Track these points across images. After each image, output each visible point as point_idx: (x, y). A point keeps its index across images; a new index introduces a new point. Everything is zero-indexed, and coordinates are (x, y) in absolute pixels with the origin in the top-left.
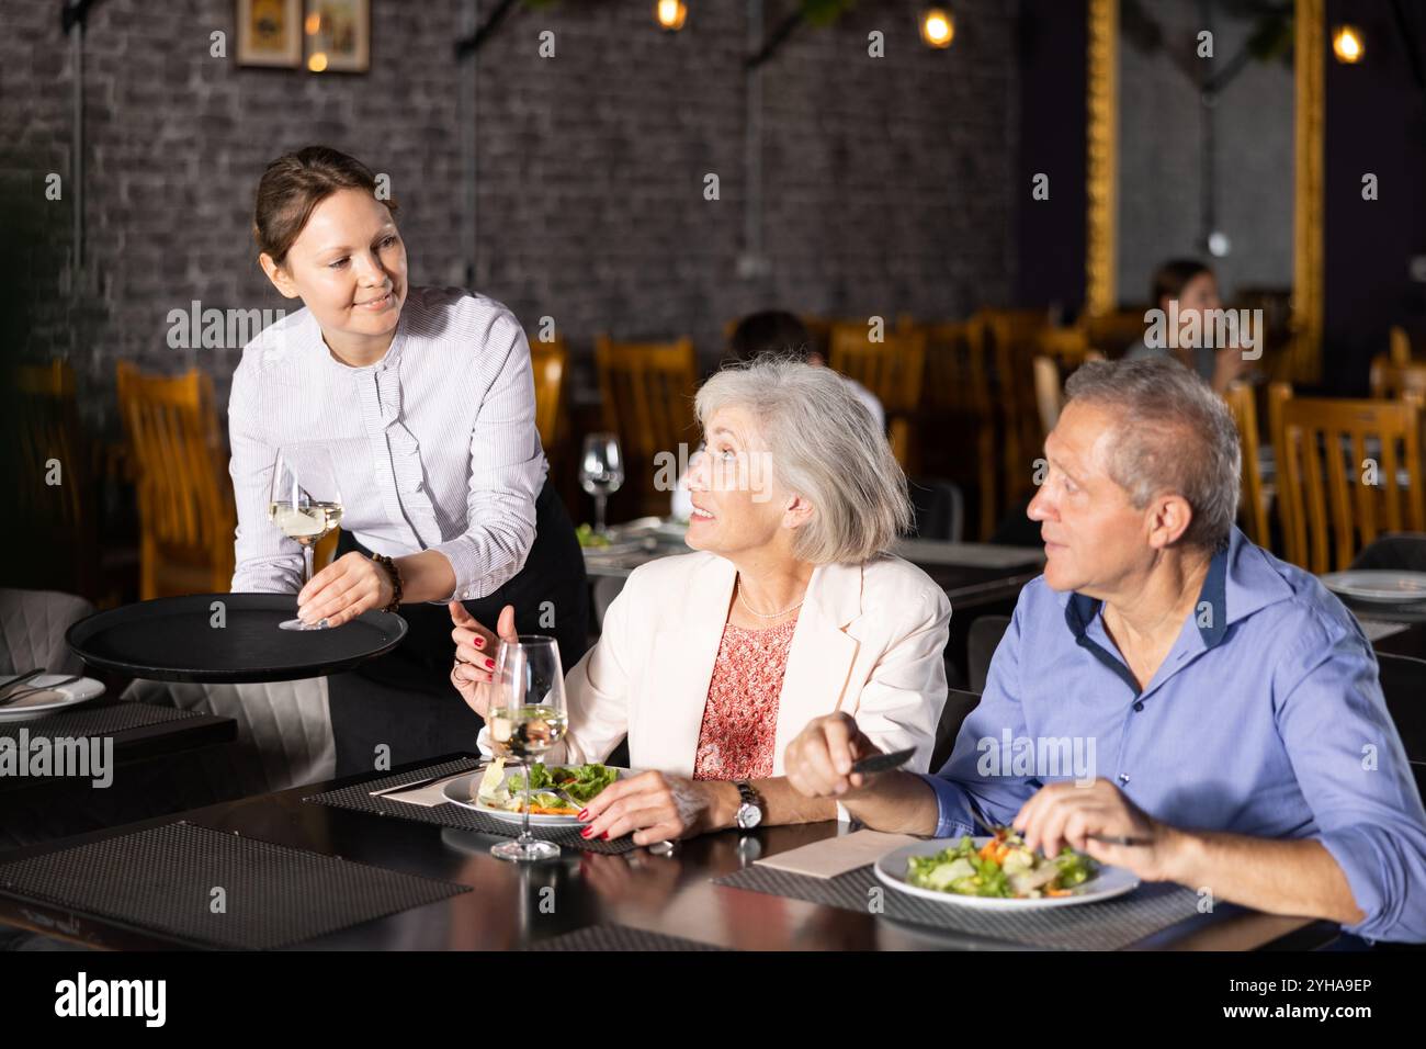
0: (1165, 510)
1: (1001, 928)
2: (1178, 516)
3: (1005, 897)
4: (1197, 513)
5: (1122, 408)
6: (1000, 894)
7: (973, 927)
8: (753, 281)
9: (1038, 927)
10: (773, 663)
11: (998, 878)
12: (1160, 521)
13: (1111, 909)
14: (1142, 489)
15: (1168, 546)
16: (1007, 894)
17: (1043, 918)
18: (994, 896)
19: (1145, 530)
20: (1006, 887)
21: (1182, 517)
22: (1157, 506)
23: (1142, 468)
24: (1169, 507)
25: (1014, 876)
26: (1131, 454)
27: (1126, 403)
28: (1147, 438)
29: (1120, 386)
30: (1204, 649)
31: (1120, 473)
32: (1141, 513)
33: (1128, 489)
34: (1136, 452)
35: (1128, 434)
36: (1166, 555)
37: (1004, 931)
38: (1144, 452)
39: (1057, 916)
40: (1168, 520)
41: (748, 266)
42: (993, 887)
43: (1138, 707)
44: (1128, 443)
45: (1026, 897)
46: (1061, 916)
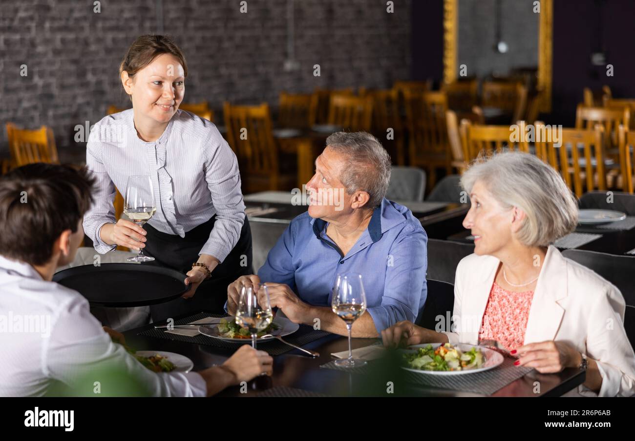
0: (359, 195)
1: (446, 384)
2: (364, 198)
3: (446, 371)
4: (372, 197)
5: (348, 155)
6: (444, 369)
7: (434, 384)
8: (291, 73)
9: (462, 383)
10: (518, 311)
11: (443, 363)
12: (357, 199)
13: (491, 373)
14: (352, 188)
15: (358, 208)
16: (447, 369)
17: (463, 378)
18: (442, 370)
19: (350, 202)
20: (446, 366)
21: (365, 199)
22: (356, 194)
23: (353, 180)
24: (361, 195)
25: (449, 361)
26: (350, 174)
27: (350, 154)
28: (356, 169)
29: (347, 146)
30: (373, 242)
31: (344, 181)
32: (350, 196)
33: (347, 187)
34: (352, 174)
35: (350, 166)
36: (357, 211)
37: (448, 385)
38: (355, 174)
39: (468, 377)
40: (360, 199)
41: (289, 66)
42: (441, 366)
43: (342, 263)
44: (349, 170)
45: (455, 370)
46: (471, 377)
